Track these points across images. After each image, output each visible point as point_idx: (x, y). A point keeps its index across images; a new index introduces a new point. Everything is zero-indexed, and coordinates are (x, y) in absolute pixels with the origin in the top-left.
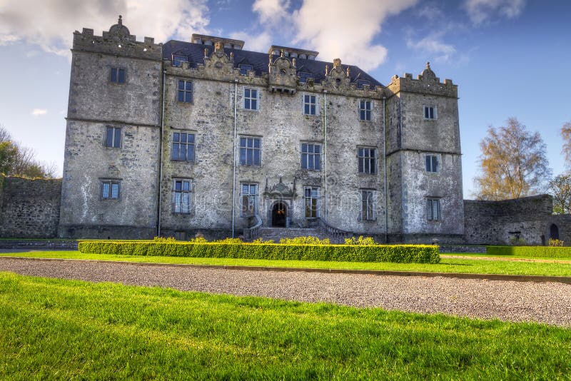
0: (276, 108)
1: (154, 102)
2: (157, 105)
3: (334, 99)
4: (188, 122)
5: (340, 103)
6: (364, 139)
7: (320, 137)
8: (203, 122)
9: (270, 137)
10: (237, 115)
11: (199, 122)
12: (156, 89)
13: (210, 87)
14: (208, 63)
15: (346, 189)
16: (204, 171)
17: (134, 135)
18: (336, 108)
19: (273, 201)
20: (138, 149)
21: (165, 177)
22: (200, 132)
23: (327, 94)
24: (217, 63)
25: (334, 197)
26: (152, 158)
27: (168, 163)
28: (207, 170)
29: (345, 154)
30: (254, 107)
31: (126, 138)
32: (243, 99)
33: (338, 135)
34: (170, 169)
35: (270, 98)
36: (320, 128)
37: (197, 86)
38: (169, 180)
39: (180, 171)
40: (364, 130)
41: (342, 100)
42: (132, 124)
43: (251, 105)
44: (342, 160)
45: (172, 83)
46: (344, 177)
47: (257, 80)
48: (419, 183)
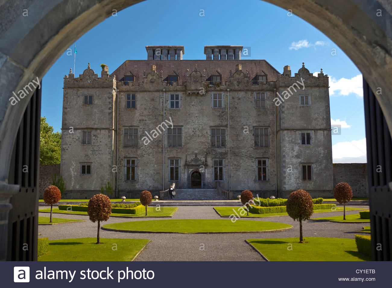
0: (192, 105)
1: (109, 114)
3: (235, 94)
4: (134, 121)
5: (240, 97)
6: (259, 122)
7: (224, 123)
8: (143, 120)
9: (188, 126)
10: (165, 113)
11: (140, 120)
12: (110, 106)
13: (146, 95)
14: (145, 80)
15: (245, 159)
16: (144, 153)
17: (98, 136)
18: (237, 101)
19: (191, 170)
20: (101, 144)
21: (120, 158)
22: (141, 127)
23: (230, 91)
24: (151, 79)
25: (235, 165)
26: (109, 148)
27: (121, 149)
28: (146, 152)
30: (177, 106)
31: (94, 138)
32: (169, 102)
33: (239, 120)
34: (123, 152)
35: (188, 99)
36: (225, 116)
37: (139, 96)
38: (122, 160)
39: (129, 153)
40: (259, 115)
41: (241, 94)
42: (96, 129)
43: (175, 105)
44: (242, 138)
45: (123, 96)
46: (243, 151)
47: (179, 87)
48: (295, 154)
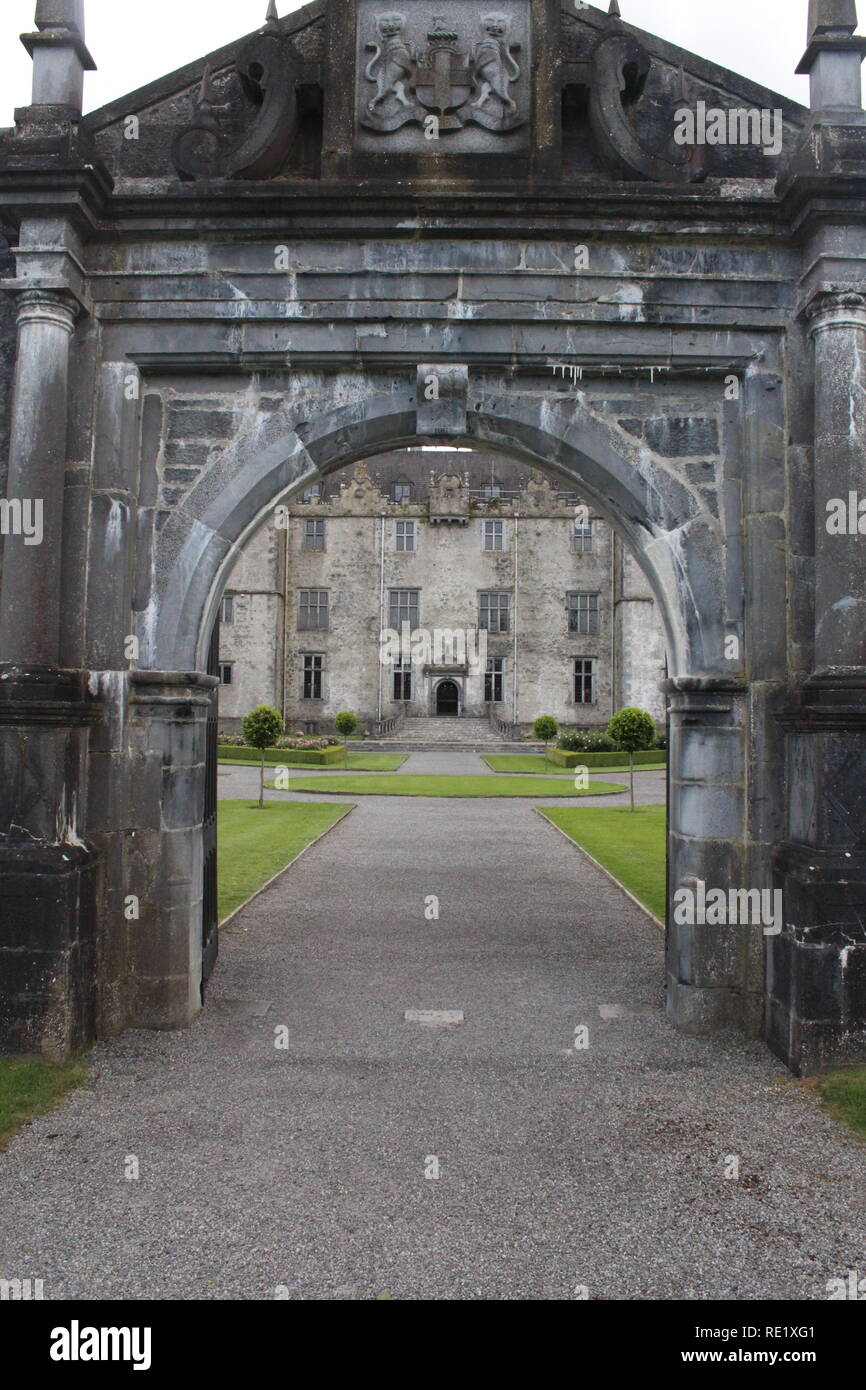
0: (441, 546)
1: (270, 561)
2: (274, 565)
3: (531, 524)
4: (320, 576)
5: (540, 529)
6: (579, 582)
7: (507, 584)
8: (339, 575)
9: (433, 589)
10: (385, 561)
11: (333, 576)
12: (272, 545)
13: (347, 525)
14: (344, 493)
15: (548, 658)
16: (340, 643)
17: (247, 606)
18: (534, 537)
19: (437, 679)
20: (252, 622)
21: (290, 652)
22: (334, 589)
23: (519, 518)
24: (357, 490)
25: (528, 670)
26: (268, 633)
27: (293, 631)
28: (344, 641)
29: (548, 606)
30: (410, 548)
31: (238, 610)
32: (393, 538)
33: (537, 578)
34: (297, 641)
35: (433, 532)
36: (508, 570)
37: (331, 527)
38: (295, 656)
39: (309, 644)
40: (578, 568)
41: (543, 525)
42: (245, 592)
43: (405, 544)
44: (542, 614)
45: (298, 525)
46: (545, 641)
47: (414, 509)
48: (651, 649)
